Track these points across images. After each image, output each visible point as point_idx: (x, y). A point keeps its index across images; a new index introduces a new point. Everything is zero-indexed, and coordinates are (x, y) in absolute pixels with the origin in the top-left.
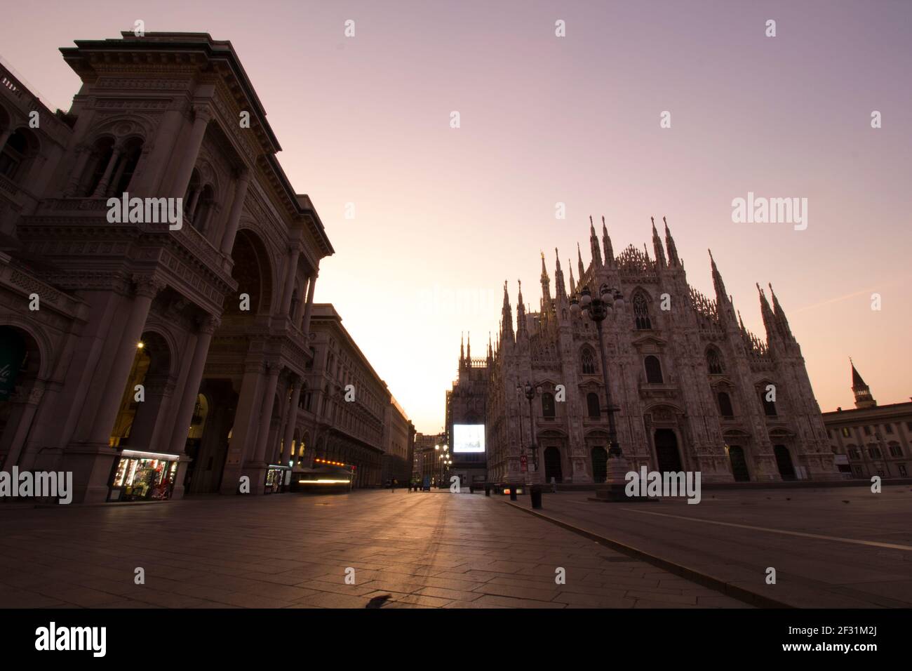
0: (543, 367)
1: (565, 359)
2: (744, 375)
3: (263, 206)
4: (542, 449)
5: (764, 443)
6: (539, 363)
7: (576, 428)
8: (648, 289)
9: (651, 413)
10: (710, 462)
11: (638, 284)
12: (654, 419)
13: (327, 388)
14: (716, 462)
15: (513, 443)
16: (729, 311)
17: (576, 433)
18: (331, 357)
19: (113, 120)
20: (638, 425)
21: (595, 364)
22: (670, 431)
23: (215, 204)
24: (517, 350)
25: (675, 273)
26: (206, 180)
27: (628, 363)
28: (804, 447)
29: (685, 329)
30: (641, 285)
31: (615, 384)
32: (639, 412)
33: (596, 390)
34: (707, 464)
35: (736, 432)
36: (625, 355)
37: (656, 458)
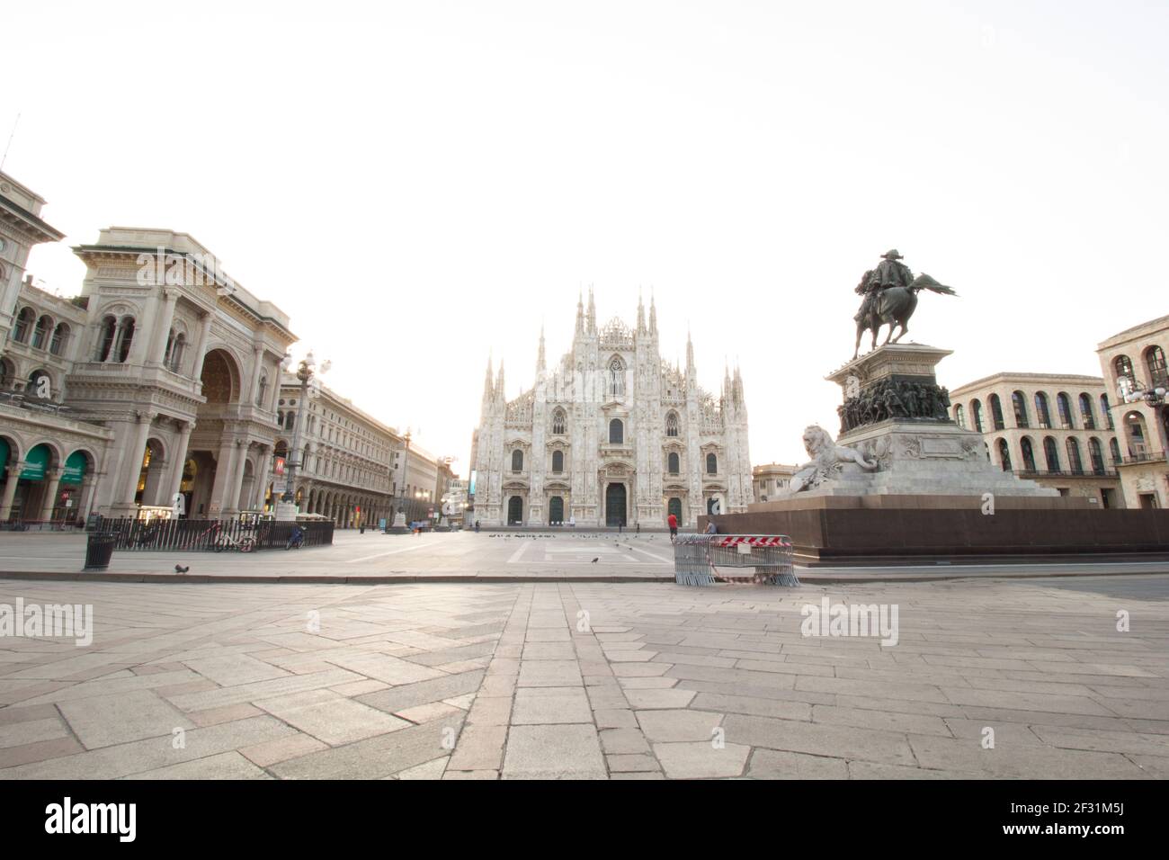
0: (517, 427)
1: (536, 421)
2: (693, 438)
3: (226, 326)
4: (507, 498)
5: (696, 496)
6: (513, 424)
7: (537, 481)
8: (624, 357)
9: (606, 469)
10: (648, 511)
11: (616, 352)
12: (609, 474)
13: (307, 446)
14: (652, 511)
15: (480, 493)
16: (692, 380)
17: (536, 485)
18: (311, 419)
19: (113, 304)
20: (592, 479)
21: (565, 425)
22: (622, 484)
23: (187, 344)
24: (493, 411)
25: (650, 343)
26: (178, 331)
27: (592, 426)
28: (730, 501)
29: (648, 395)
30: (618, 353)
31: (577, 445)
32: (594, 468)
33: (561, 449)
34: (645, 512)
35: (678, 487)
36: (591, 418)
37: (605, 506)
